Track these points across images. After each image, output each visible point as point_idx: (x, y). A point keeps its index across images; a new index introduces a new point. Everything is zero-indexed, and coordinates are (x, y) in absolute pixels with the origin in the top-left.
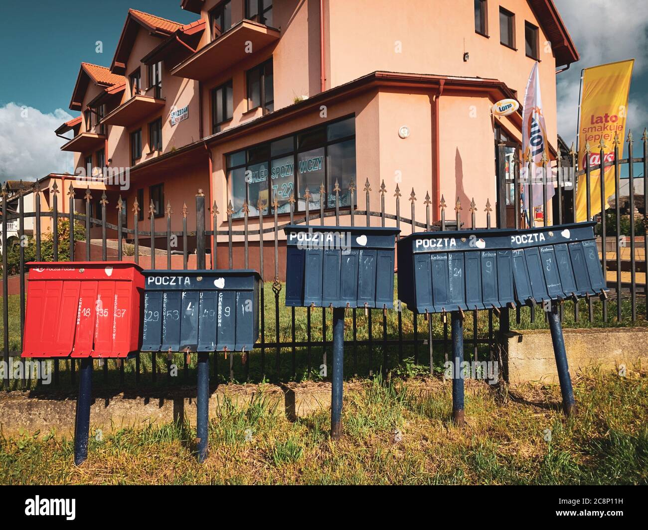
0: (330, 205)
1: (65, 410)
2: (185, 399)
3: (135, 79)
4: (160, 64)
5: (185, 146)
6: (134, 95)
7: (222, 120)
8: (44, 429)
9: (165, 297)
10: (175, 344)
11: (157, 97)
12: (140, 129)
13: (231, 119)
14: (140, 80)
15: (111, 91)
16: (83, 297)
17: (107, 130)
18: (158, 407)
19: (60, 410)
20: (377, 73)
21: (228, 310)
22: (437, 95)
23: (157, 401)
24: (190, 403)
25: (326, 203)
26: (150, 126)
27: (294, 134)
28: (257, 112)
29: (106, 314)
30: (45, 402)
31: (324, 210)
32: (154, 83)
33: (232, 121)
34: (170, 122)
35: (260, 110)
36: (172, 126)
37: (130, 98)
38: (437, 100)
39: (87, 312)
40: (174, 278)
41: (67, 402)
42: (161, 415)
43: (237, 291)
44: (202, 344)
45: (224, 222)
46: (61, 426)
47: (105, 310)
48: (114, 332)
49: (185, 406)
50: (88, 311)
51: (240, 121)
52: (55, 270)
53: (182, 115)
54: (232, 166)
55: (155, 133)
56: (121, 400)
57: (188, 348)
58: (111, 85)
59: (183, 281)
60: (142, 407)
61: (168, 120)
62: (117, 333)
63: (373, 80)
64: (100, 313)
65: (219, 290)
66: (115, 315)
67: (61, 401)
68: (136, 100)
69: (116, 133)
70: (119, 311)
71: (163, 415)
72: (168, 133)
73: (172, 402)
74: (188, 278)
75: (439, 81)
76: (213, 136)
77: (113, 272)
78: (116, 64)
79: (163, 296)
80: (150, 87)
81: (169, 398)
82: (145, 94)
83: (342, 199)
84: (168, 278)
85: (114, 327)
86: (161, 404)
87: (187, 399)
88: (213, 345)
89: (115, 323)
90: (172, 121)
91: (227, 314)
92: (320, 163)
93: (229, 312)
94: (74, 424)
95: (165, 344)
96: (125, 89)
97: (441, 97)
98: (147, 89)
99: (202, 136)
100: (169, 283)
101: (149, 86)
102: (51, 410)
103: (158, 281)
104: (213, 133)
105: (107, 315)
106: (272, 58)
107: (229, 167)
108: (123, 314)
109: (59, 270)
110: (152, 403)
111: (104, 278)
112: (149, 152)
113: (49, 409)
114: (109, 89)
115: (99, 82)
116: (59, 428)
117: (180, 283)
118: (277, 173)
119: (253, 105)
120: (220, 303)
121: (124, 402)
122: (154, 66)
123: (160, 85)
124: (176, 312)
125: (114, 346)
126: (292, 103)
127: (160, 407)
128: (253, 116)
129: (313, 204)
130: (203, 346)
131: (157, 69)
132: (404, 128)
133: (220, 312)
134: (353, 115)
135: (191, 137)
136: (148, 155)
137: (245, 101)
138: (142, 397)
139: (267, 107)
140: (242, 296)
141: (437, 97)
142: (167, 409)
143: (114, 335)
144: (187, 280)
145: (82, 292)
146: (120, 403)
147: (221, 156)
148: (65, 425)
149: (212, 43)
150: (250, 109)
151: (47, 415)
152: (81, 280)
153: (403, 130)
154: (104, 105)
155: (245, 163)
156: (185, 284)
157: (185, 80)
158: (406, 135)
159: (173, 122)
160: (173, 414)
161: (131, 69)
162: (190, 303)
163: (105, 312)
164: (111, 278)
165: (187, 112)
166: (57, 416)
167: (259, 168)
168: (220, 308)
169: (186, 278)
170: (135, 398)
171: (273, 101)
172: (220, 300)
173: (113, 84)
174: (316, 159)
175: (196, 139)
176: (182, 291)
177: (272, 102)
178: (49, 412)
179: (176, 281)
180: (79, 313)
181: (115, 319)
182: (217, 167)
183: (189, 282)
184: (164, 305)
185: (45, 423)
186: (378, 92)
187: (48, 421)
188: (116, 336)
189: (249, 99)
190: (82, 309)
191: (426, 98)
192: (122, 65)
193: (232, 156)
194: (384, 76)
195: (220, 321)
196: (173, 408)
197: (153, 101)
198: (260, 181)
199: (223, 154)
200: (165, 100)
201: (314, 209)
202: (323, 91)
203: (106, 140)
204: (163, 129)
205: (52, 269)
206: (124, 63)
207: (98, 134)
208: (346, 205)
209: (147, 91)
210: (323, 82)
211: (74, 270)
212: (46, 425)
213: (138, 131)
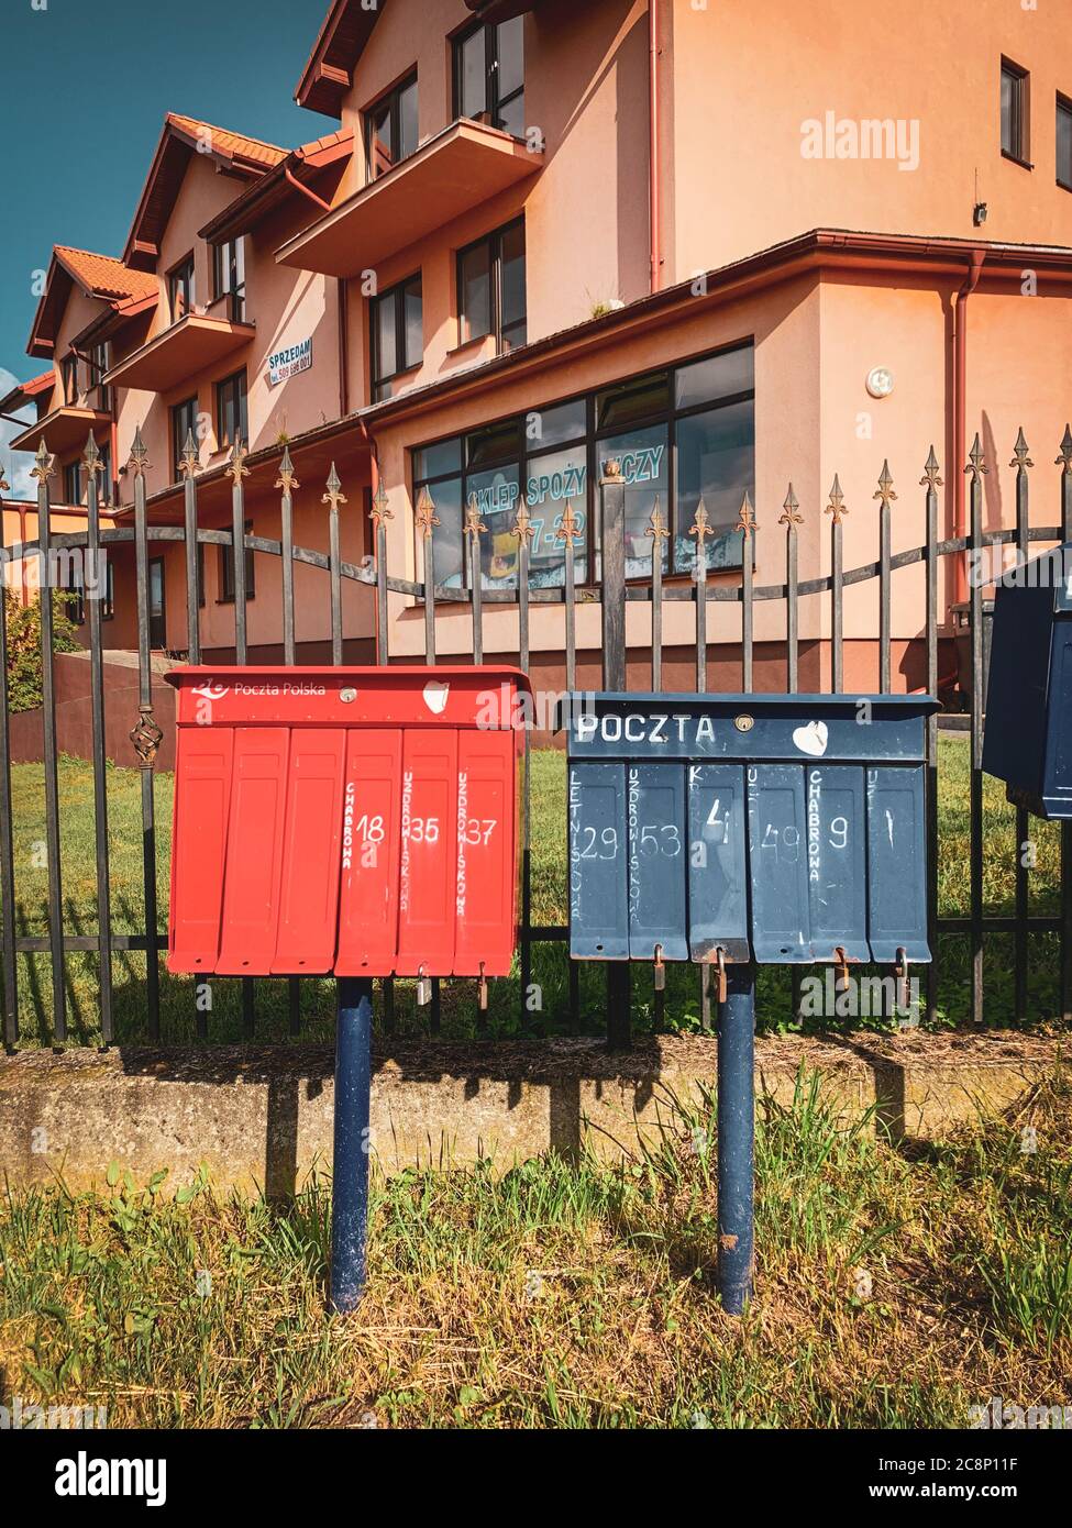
0: (679, 566)
1: (235, 1113)
2: (583, 1083)
3: (181, 283)
4: (240, 242)
5: (311, 432)
6: (178, 319)
7: (393, 371)
8: (178, 1168)
9: (634, 781)
10: (671, 935)
11: (235, 319)
12: (195, 397)
13: (418, 366)
14: (192, 282)
15: (127, 309)
16: (357, 780)
17: (115, 400)
18: (506, 1106)
19: (222, 1111)
20: (819, 233)
21: (842, 828)
22: (964, 290)
23: (503, 1088)
24: (599, 1094)
25: (669, 560)
26: (219, 387)
27: (588, 395)
28: (483, 347)
29: (432, 833)
30: (179, 1088)
31: (663, 576)
32: (227, 289)
33: (420, 372)
34: (267, 377)
35: (491, 342)
36: (271, 387)
37: (168, 325)
38: (962, 303)
39: (373, 828)
40: (663, 720)
41: (241, 1091)
42: (513, 1131)
43: (866, 764)
44: (765, 937)
45: (407, 609)
46: (224, 1160)
47: (430, 820)
48: (460, 892)
49: (583, 1104)
50: (376, 823)
51: (442, 369)
52: (261, 692)
53: (296, 360)
54: (425, 477)
55: (230, 406)
56: (397, 1086)
57: (719, 949)
58: (124, 297)
59: (691, 730)
60: (459, 1104)
61: (262, 374)
62: (468, 896)
63: (812, 251)
64: (412, 832)
65: (809, 763)
66: (462, 838)
67: (224, 1086)
68: (189, 326)
69: (138, 406)
70: (474, 826)
71: (521, 1131)
72: (261, 404)
73: (546, 1091)
74: (708, 720)
75: (971, 255)
76: (374, 408)
77: (450, 699)
78: (138, 245)
79: (628, 779)
80: (217, 297)
81: (537, 1080)
82: (207, 313)
83: (711, 551)
84: (643, 720)
85: (461, 876)
86: (514, 1099)
87: (589, 1085)
88: (802, 942)
89: (462, 862)
90: (272, 374)
91: (839, 840)
92: (655, 462)
93: (844, 832)
94: (263, 1155)
95: (637, 935)
96: (157, 305)
97: (971, 297)
98: (209, 303)
99: (345, 409)
100: (647, 737)
101: (215, 297)
102: (195, 1111)
103: (611, 729)
104: (373, 403)
105: (436, 838)
106: (523, 216)
107: (419, 479)
108: (488, 833)
109: (276, 692)
110: (488, 1094)
111: (420, 719)
112: (215, 449)
113: (190, 1109)
114: (122, 304)
115: (97, 291)
116: (220, 1162)
117: (681, 738)
118: (542, 490)
119: (472, 330)
120: (813, 805)
121: (404, 1091)
122: (226, 247)
123: (241, 293)
124: (671, 832)
125: (463, 937)
126: (587, 317)
127: (510, 1108)
128: (475, 356)
129: (635, 563)
130: (770, 944)
131: (233, 255)
132: (880, 371)
133: (814, 835)
134: (748, 343)
135: (321, 412)
136: (214, 455)
137: (452, 322)
138: (456, 1076)
139: (508, 334)
140: (886, 782)
141: (962, 296)
142: (530, 1112)
143: (461, 902)
144: (705, 727)
145: (354, 765)
146: (394, 1094)
147: (401, 453)
148: (238, 1156)
149: (369, 187)
150: (463, 342)
151: (185, 1125)
152: (349, 726)
153: (877, 376)
154: (106, 344)
155: (459, 468)
156: (698, 739)
157: (305, 275)
158: (885, 390)
159: (275, 378)
160: (548, 1127)
161: (170, 259)
162: (717, 801)
163: (429, 827)
164: (445, 719)
165: (309, 353)
166: (213, 1130)
167: (492, 480)
168: (814, 820)
169: (702, 720)
170: (436, 1079)
171: (525, 318)
172: (815, 794)
173: (128, 293)
174: (645, 454)
175: (334, 416)
176: (687, 762)
177: (523, 322)
178: (191, 1118)
179: (670, 730)
180: (347, 830)
181: (461, 851)
182: (389, 477)
183: (710, 732)
184: (633, 809)
185: (179, 1149)
186: (818, 283)
187: (188, 1143)
188: (466, 907)
189: (463, 318)
190: (356, 819)
191: (932, 298)
192: (151, 248)
193: (424, 452)
194: (837, 240)
195: (815, 863)
196: (547, 1110)
197: (227, 328)
198: (498, 510)
199: (407, 448)
200: (254, 327)
201: (637, 576)
202: (656, 291)
203: (114, 425)
204: (250, 396)
205: (252, 691)
206: (155, 243)
207: (95, 411)
208: (724, 563)
209: (210, 307)
210: (656, 269)
211: (322, 692)
212: (184, 1155)
213: (189, 402)
